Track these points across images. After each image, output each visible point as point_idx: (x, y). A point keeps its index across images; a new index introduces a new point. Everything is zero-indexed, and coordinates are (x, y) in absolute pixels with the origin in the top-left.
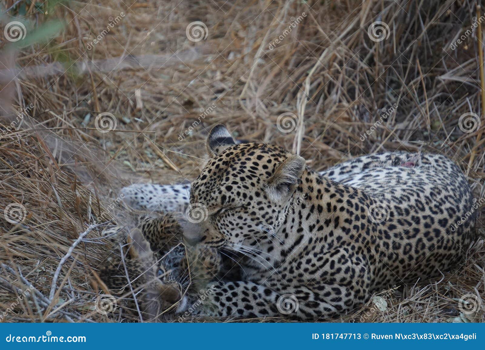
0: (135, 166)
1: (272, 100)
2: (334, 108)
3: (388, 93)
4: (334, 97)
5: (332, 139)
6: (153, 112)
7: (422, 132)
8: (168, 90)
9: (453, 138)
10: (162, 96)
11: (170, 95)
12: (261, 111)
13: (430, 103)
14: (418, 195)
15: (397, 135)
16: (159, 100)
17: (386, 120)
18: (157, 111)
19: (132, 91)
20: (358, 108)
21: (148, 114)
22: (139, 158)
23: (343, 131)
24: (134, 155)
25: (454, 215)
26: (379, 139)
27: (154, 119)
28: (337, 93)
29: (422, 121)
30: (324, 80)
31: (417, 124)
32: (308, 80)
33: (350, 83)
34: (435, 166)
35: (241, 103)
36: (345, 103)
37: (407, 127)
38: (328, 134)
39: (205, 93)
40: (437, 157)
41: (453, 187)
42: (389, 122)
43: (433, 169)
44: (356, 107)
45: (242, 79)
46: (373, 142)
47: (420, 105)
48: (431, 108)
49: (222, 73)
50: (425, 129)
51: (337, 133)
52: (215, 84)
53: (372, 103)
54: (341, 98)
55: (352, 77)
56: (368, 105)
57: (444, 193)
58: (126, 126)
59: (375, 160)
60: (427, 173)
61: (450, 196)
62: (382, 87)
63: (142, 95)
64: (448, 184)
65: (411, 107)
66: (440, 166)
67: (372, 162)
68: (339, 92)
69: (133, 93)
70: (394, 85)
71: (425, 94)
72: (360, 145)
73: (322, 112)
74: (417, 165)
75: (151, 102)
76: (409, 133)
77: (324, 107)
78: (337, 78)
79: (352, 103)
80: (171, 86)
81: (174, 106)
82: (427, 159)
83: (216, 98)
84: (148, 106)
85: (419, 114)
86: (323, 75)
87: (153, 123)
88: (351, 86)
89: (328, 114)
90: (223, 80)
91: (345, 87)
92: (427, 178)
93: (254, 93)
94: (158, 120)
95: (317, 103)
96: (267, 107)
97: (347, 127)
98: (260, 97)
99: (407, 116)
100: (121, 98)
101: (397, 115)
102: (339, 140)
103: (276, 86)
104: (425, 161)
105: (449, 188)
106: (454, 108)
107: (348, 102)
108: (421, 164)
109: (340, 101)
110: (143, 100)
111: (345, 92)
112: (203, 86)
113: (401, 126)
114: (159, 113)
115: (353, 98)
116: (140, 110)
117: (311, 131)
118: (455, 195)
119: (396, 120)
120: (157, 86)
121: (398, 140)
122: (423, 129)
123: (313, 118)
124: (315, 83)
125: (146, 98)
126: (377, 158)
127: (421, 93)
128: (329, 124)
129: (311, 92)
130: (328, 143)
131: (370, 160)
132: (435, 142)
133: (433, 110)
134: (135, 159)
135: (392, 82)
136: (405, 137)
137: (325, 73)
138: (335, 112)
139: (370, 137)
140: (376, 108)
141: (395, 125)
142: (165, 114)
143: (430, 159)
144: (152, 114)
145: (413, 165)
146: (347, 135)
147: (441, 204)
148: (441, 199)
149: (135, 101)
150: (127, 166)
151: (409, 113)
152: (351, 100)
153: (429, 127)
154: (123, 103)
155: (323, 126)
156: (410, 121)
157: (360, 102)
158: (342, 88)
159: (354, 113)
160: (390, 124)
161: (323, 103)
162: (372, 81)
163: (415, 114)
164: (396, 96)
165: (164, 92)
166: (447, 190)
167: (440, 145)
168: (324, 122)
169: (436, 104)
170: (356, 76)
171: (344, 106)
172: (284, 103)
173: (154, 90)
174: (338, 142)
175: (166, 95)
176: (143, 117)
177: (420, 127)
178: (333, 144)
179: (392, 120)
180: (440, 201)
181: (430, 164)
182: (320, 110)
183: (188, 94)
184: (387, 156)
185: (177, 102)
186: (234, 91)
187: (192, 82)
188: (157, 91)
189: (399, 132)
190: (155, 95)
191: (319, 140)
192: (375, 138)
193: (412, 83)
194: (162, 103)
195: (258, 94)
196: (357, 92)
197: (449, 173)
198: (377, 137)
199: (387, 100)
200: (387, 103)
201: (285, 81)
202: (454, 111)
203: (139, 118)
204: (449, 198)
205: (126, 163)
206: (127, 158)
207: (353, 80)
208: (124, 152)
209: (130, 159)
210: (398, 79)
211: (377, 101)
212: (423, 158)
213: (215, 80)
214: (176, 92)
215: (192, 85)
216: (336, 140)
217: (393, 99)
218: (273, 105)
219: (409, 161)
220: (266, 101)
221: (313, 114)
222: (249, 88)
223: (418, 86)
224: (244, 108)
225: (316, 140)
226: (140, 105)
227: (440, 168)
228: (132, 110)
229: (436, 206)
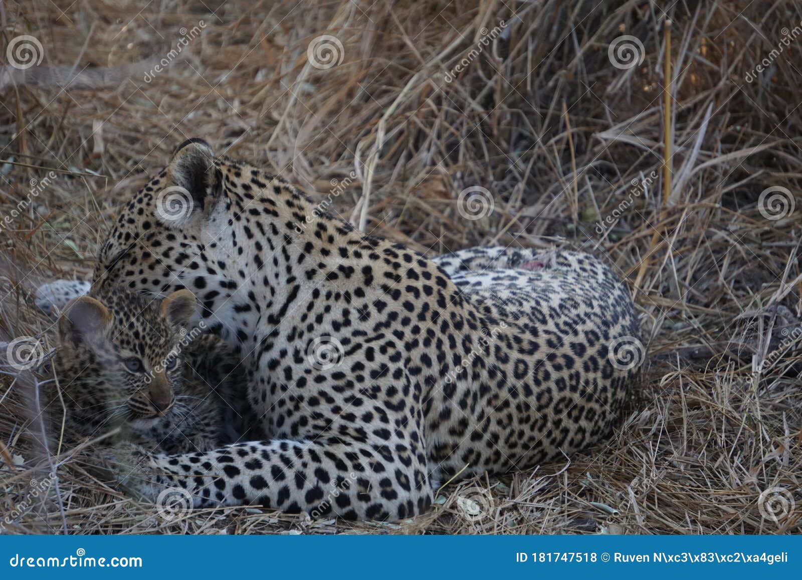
0: (84, 248)
1: (321, 154)
2: (423, 175)
3: (514, 155)
4: (425, 156)
5: (415, 225)
6: (121, 161)
7: (565, 224)
8: (149, 125)
9: (614, 236)
10: (139, 136)
11: (152, 134)
12: (301, 171)
13: (580, 176)
14: (538, 303)
15: (523, 226)
16: (133, 141)
17: (506, 199)
18: (128, 159)
19: (88, 122)
20: (462, 178)
21: (112, 163)
22: (90, 237)
23: (435, 213)
24: (83, 231)
25: (596, 342)
26: (493, 230)
27: (121, 173)
28: (429, 149)
29: (564, 206)
30: (408, 126)
31: (557, 210)
32: (382, 124)
33: (452, 134)
34: (578, 270)
35: (270, 155)
36: (440, 167)
37: (540, 213)
38: (411, 216)
39: (210, 134)
40: (581, 256)
41: (602, 303)
42: (511, 203)
43: (574, 275)
44: (459, 175)
45: (275, 115)
46: (482, 234)
47: (564, 179)
48: (581, 185)
49: (242, 103)
50: (571, 220)
51: (424, 216)
52: (228, 121)
53: (486, 170)
54: (435, 159)
55: (455, 125)
56: (479, 174)
57: (583, 309)
58: (74, 181)
59: (480, 255)
60: (562, 279)
62: (504, 144)
63: (104, 131)
64: (595, 298)
65: (549, 181)
66: (584, 270)
67: (476, 257)
68: (433, 149)
69: (90, 127)
70: (524, 143)
71: (574, 161)
72: (461, 238)
73: (403, 179)
74: (548, 266)
75: (119, 144)
76: (542, 224)
77: (405, 171)
78: (431, 125)
79: (453, 167)
80: (155, 120)
81: (157, 153)
82: (566, 259)
83: (229, 144)
84: (112, 151)
85: (561, 193)
86: (407, 118)
87: (120, 178)
88: (452, 139)
89: (412, 183)
90: (243, 115)
91: (443, 140)
92: (561, 286)
93: (293, 140)
94: (128, 174)
95: (395, 165)
96: (311, 165)
97: (442, 207)
98: (300, 148)
99: (541, 194)
100: (68, 133)
101: (525, 191)
102: (426, 228)
103: (328, 133)
104: (561, 260)
105: (595, 303)
106: (619, 187)
107: (447, 165)
108: (555, 266)
109: (434, 163)
110: (106, 140)
111: (443, 149)
112: (209, 122)
113: (530, 211)
114: (130, 163)
115: (455, 159)
116: (98, 156)
117: (380, 210)
118: (603, 314)
119: (524, 202)
120: (131, 117)
121: (525, 234)
122: (566, 218)
123: (387, 188)
124: (395, 131)
125: (110, 136)
126: (483, 252)
127: (566, 159)
128: (410, 199)
129: (387, 144)
130: (408, 233)
131: (470, 255)
132: (584, 241)
133: (585, 188)
134: (84, 238)
135: (521, 137)
136: (535, 229)
137: (412, 115)
138: (426, 181)
139: (479, 226)
140: (491, 178)
141: (520, 208)
142: (140, 166)
143: (570, 258)
144: (119, 165)
145: (542, 265)
146: (442, 220)
147: (576, 323)
148: (578, 316)
149: (91, 142)
150: (69, 248)
151: (545, 190)
152: (450, 162)
153: (575, 216)
154: (71, 143)
155: (403, 203)
156: (546, 203)
157: (466, 167)
158: (439, 143)
159: (456, 184)
160: (513, 207)
161: (404, 165)
162: (488, 133)
163: (555, 193)
164: (526, 160)
165: (142, 129)
166: (591, 305)
167: (591, 247)
168: (404, 197)
169: (590, 179)
170: (461, 124)
171: (437, 173)
172: (339, 162)
173: (125, 124)
174: (424, 231)
175: (145, 133)
176: (103, 167)
177: (562, 215)
178: (416, 234)
179: (516, 200)
180: (576, 319)
181: (570, 266)
182: (399, 175)
183: (181, 134)
184: (500, 251)
185: (163, 147)
186: (258, 135)
187: (191, 115)
188: (130, 126)
189: (527, 221)
190: (127, 133)
191: (393, 226)
192: (487, 228)
193: (552, 141)
194: (137, 146)
195: (297, 143)
196: (462, 150)
197: (600, 281)
198: (491, 226)
199: (511, 167)
200: (511, 171)
201: (345, 122)
202: (618, 192)
203: (96, 170)
204: (592, 317)
205: (69, 243)
206: (69, 234)
207: (457, 129)
208: (67, 225)
209: (76, 236)
210: (532, 134)
211: (494, 168)
212: (559, 256)
213: (229, 113)
214: (162, 129)
215: (189, 121)
216: (421, 228)
217: (522, 166)
218: (323, 163)
219: (536, 259)
220: (311, 155)
221: (387, 182)
222: (285, 131)
223: (563, 146)
224: (273, 164)
225: (389, 225)
226: (99, 147)
227: (585, 274)
228: (86, 156)
229: (566, 323)
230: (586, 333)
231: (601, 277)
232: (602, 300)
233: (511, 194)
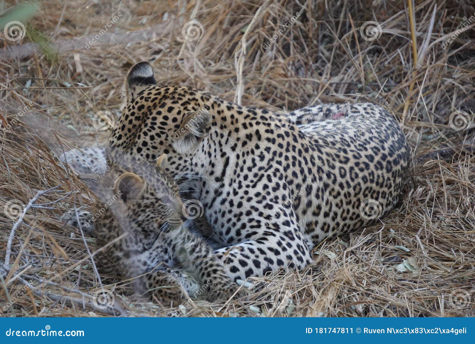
0: (79, 129)
1: (208, 59)
2: (271, 65)
3: (322, 47)
4: (270, 54)
5: (270, 95)
6: (93, 76)
7: (356, 85)
8: (106, 53)
9: (386, 89)
10: (101, 60)
11: (108, 58)
12: (199, 70)
13: (363, 56)
14: (342, 135)
15: (332, 89)
16: (98, 63)
17: (321, 74)
18: (97, 74)
19: (71, 55)
20: (293, 64)
21: (88, 78)
22: (82, 122)
23: (280, 87)
24: (78, 119)
26: (316, 93)
27: (94, 83)
28: (272, 49)
29: (356, 74)
30: (259, 37)
31: (351, 77)
32: (244, 38)
33: (285, 40)
34: (364, 114)
35: (179, 62)
36: (281, 60)
37: (342, 80)
38: (266, 90)
39: (142, 54)
41: (378, 130)
42: (324, 76)
43: (361, 117)
44: (291, 62)
45: (178, 39)
46: (309, 96)
47: (354, 58)
48: (364, 61)
49: (158, 35)
50: (360, 82)
51: (274, 89)
52: (151, 46)
53: (307, 58)
54: (277, 55)
55: (286, 34)
56: (303, 60)
57: (367, 136)
58: (68, 90)
59: (307, 112)
61: (375, 137)
62: (315, 42)
63: (81, 59)
64: (373, 128)
65: (344, 61)
66: (368, 113)
67: (305, 115)
68: (275, 48)
69: (73, 58)
70: (327, 40)
71: (358, 46)
72: (297, 100)
73: (259, 69)
74: (346, 115)
75: (91, 66)
76: (344, 86)
77: (260, 64)
78: (272, 35)
79: (288, 59)
80: (109, 49)
81: (112, 69)
82: (356, 109)
83: (154, 59)
84: (87, 70)
85: (352, 67)
86: (258, 33)
87: (94, 86)
88: (285, 43)
89: (264, 71)
90: (159, 41)
91: (280, 43)
93: (192, 53)
94: (98, 83)
95: (253, 61)
96: (204, 66)
97: (284, 83)
98: (198, 56)
99: (341, 69)
100: (61, 63)
101: (331, 69)
102: (276, 96)
103: (212, 46)
104: (354, 110)
106: (386, 60)
107: (284, 58)
108: (350, 114)
109: (276, 58)
110: (83, 64)
111: (280, 49)
112: (140, 48)
113: (336, 79)
114: (98, 76)
115: (288, 54)
116: (79, 74)
117: (249, 89)
118: (379, 136)
119: (331, 75)
120: (95, 49)
121: (334, 94)
122: (357, 81)
123: (250, 76)
124: (251, 41)
125: (85, 62)
126: (309, 110)
127: (353, 45)
128: (265, 80)
129: (247, 49)
130: (266, 100)
131: (302, 113)
132: (369, 93)
133: (366, 62)
134: (78, 123)
135: (325, 36)
136: (340, 89)
137: (260, 30)
138: (272, 69)
139: (307, 92)
140: (311, 63)
141: (330, 78)
142: (104, 77)
143: (359, 108)
144: (92, 78)
145: (343, 115)
146: (284, 91)
147: (365, 144)
148: (366, 140)
149: (74, 65)
150: (71, 130)
151: (343, 67)
152: (285, 56)
153: (363, 80)
154: (63, 68)
155: (261, 83)
156: (345, 74)
157: (295, 58)
158: (277, 45)
159: (290, 68)
160: (326, 78)
161: (260, 60)
162: (306, 37)
163: (349, 67)
164: (330, 50)
165: (102, 55)
166: (371, 132)
167: (374, 96)
168: (261, 79)
169: (369, 56)
170: (290, 33)
171: (280, 63)
172: (220, 62)
173: (92, 53)
174: (275, 98)
175: (105, 58)
176: (83, 81)
177: (355, 80)
178: (270, 100)
179: (327, 74)
180: (365, 142)
181: (359, 112)
182: (257, 67)
183: (125, 56)
184: (319, 109)
185: (116, 64)
186: (171, 51)
187: (129, 45)
188: (95, 54)
189: (334, 85)
190: (94, 59)
191: (257, 97)
192: (311, 92)
193: (344, 37)
194: (101, 66)
195: (196, 54)
196: (292, 47)
197: (377, 118)
198: (314, 91)
199: (321, 55)
200: (321, 57)
201: (221, 41)
202: (386, 63)
203: (80, 82)
204: (374, 139)
205: (70, 126)
206: (70, 122)
207: (287, 36)
208: (67, 116)
209: (73, 122)
210: (331, 33)
211: (311, 56)
212: (352, 107)
213: (151, 41)
214: (114, 54)
215: (129, 48)
216: (274, 96)
217: (327, 54)
218: (210, 64)
219: (339, 111)
220: (203, 60)
221: (249, 72)
222: (186, 48)
223: (350, 40)
224: (182, 68)
225: (254, 97)
226: (79, 69)
227: (368, 116)
228: (72, 75)
229: (360, 145)
230: (372, 149)
231: (378, 116)
232: (377, 128)
233: (323, 71)
